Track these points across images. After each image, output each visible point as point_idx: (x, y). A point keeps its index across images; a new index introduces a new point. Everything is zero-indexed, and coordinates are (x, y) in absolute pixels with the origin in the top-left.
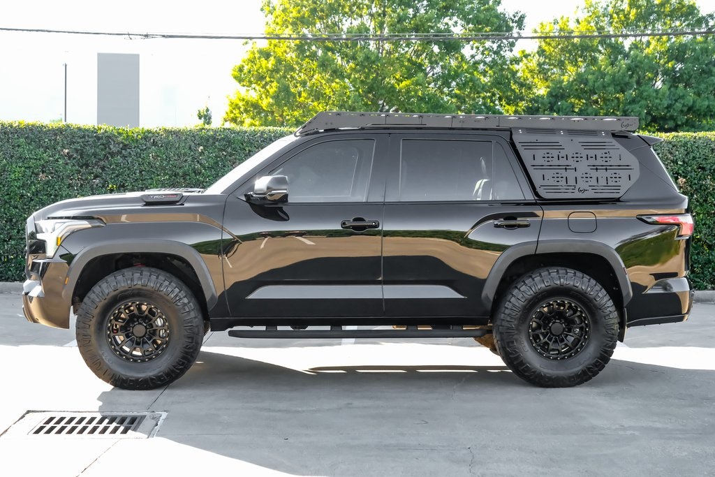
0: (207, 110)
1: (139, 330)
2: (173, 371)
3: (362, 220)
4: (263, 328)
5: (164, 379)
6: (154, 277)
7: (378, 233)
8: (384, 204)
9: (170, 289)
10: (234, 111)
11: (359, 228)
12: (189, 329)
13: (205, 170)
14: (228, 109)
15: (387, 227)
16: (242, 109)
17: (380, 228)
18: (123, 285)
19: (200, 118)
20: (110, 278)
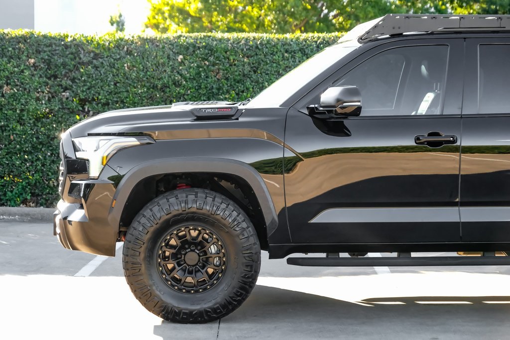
0: (120, 16)
1: (192, 257)
2: (230, 303)
3: (437, 134)
4: (324, 255)
5: (221, 312)
6: (210, 199)
7: (456, 150)
8: (462, 117)
9: (227, 213)
10: (156, 17)
11: (435, 144)
12: (248, 256)
13: (186, 81)
14: (150, 13)
15: (466, 142)
16: (166, 15)
17: (458, 143)
18: (176, 208)
19: (112, 24)
20: (162, 201)
